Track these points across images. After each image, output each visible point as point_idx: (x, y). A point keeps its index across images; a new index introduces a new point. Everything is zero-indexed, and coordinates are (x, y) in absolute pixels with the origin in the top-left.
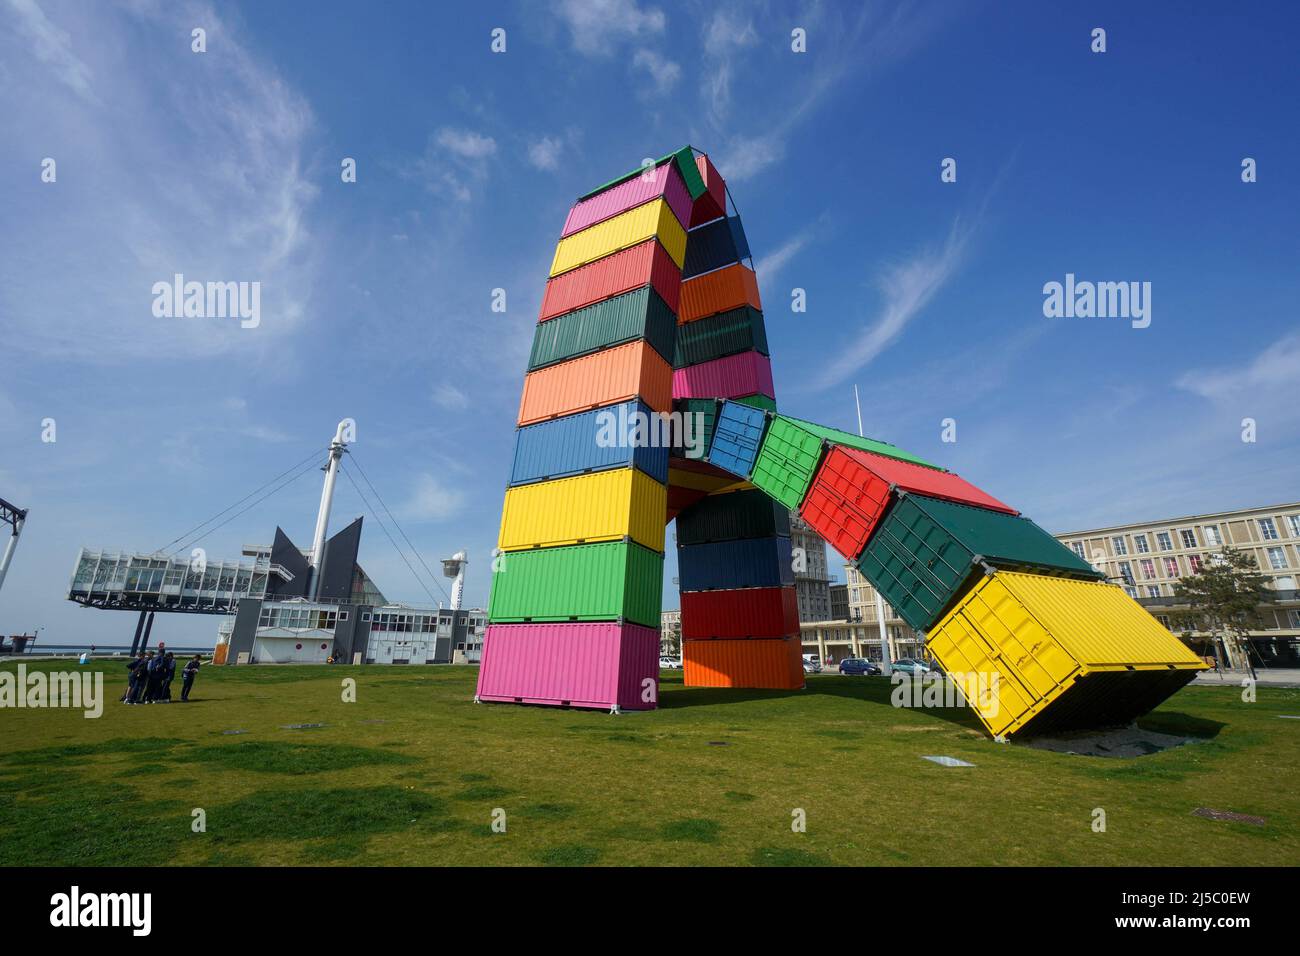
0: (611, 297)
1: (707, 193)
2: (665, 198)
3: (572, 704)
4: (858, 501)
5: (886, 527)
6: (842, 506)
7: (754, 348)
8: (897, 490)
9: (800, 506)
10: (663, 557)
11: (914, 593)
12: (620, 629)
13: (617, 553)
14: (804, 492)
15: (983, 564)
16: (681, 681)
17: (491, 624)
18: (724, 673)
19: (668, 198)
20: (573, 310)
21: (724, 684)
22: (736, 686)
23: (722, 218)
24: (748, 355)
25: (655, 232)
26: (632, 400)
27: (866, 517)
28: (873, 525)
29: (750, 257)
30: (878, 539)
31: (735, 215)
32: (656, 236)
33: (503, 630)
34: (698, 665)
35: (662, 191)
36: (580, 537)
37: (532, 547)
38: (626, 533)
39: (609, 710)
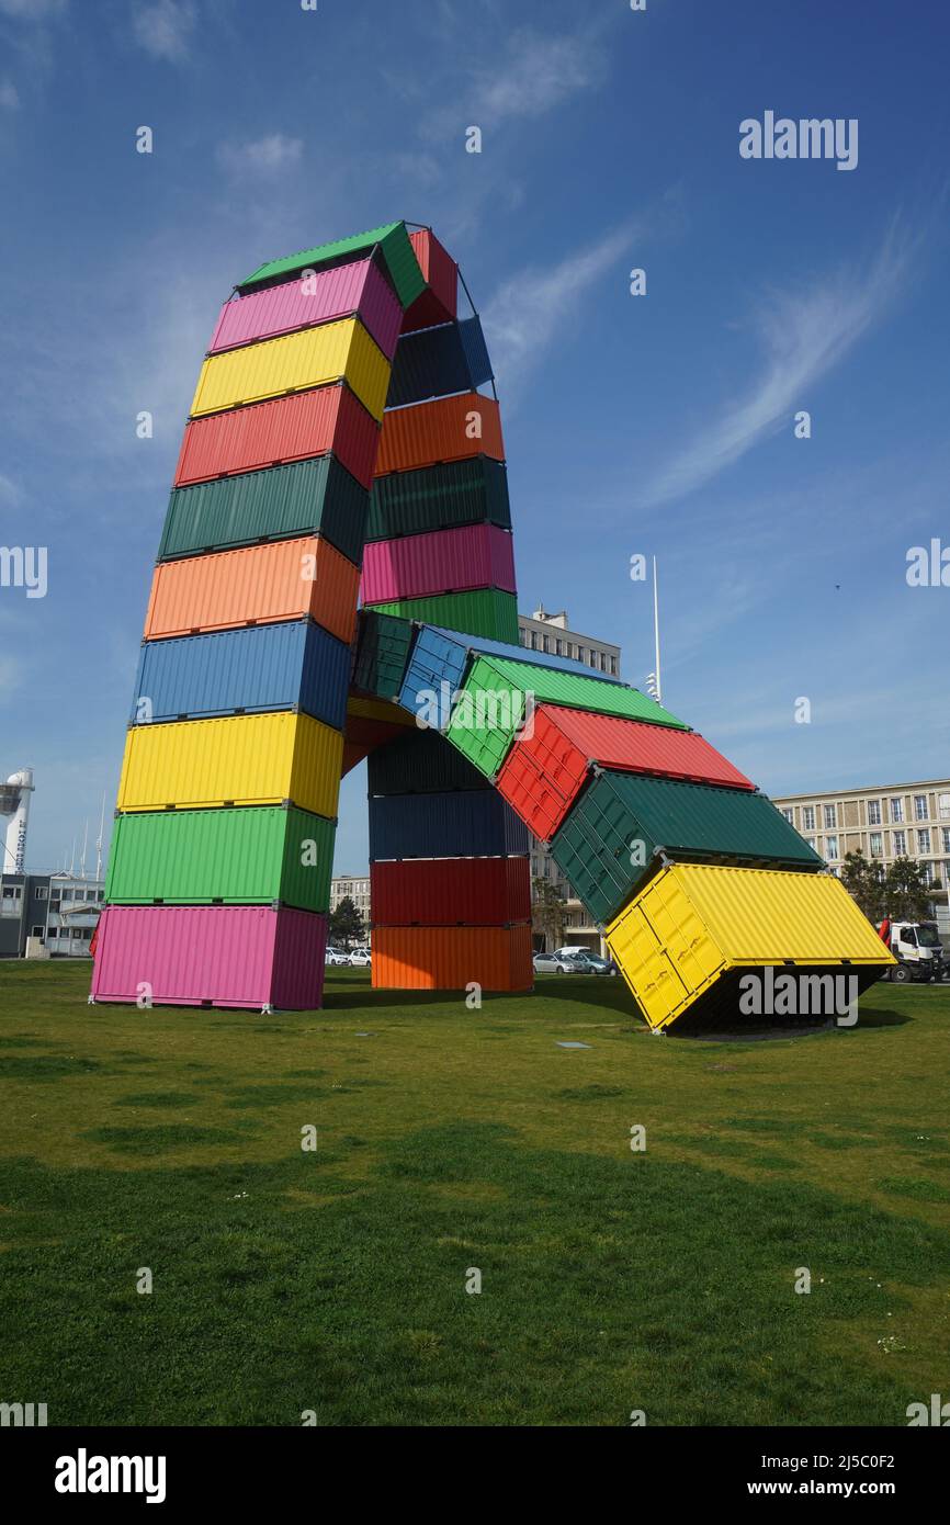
0: (277, 464)
1: (428, 293)
2: (362, 317)
3: (214, 1004)
4: (556, 774)
5: (580, 810)
6: (540, 778)
7: (487, 521)
8: (595, 766)
9: (497, 773)
10: (335, 824)
11: (600, 884)
12: (276, 914)
13: (274, 820)
14: (502, 757)
15: (663, 856)
16: (369, 981)
17: (109, 905)
18: (425, 970)
19: (365, 317)
20: (223, 476)
21: (425, 985)
22: (441, 988)
23: (451, 323)
24: (480, 528)
25: (342, 373)
26: (300, 619)
27: (564, 795)
28: (569, 803)
29: (493, 378)
30: (572, 821)
31: (471, 316)
32: (344, 380)
33: (125, 914)
34: (391, 960)
35: (356, 307)
36: (227, 798)
37: (164, 808)
38: (287, 796)
39: (260, 1010)
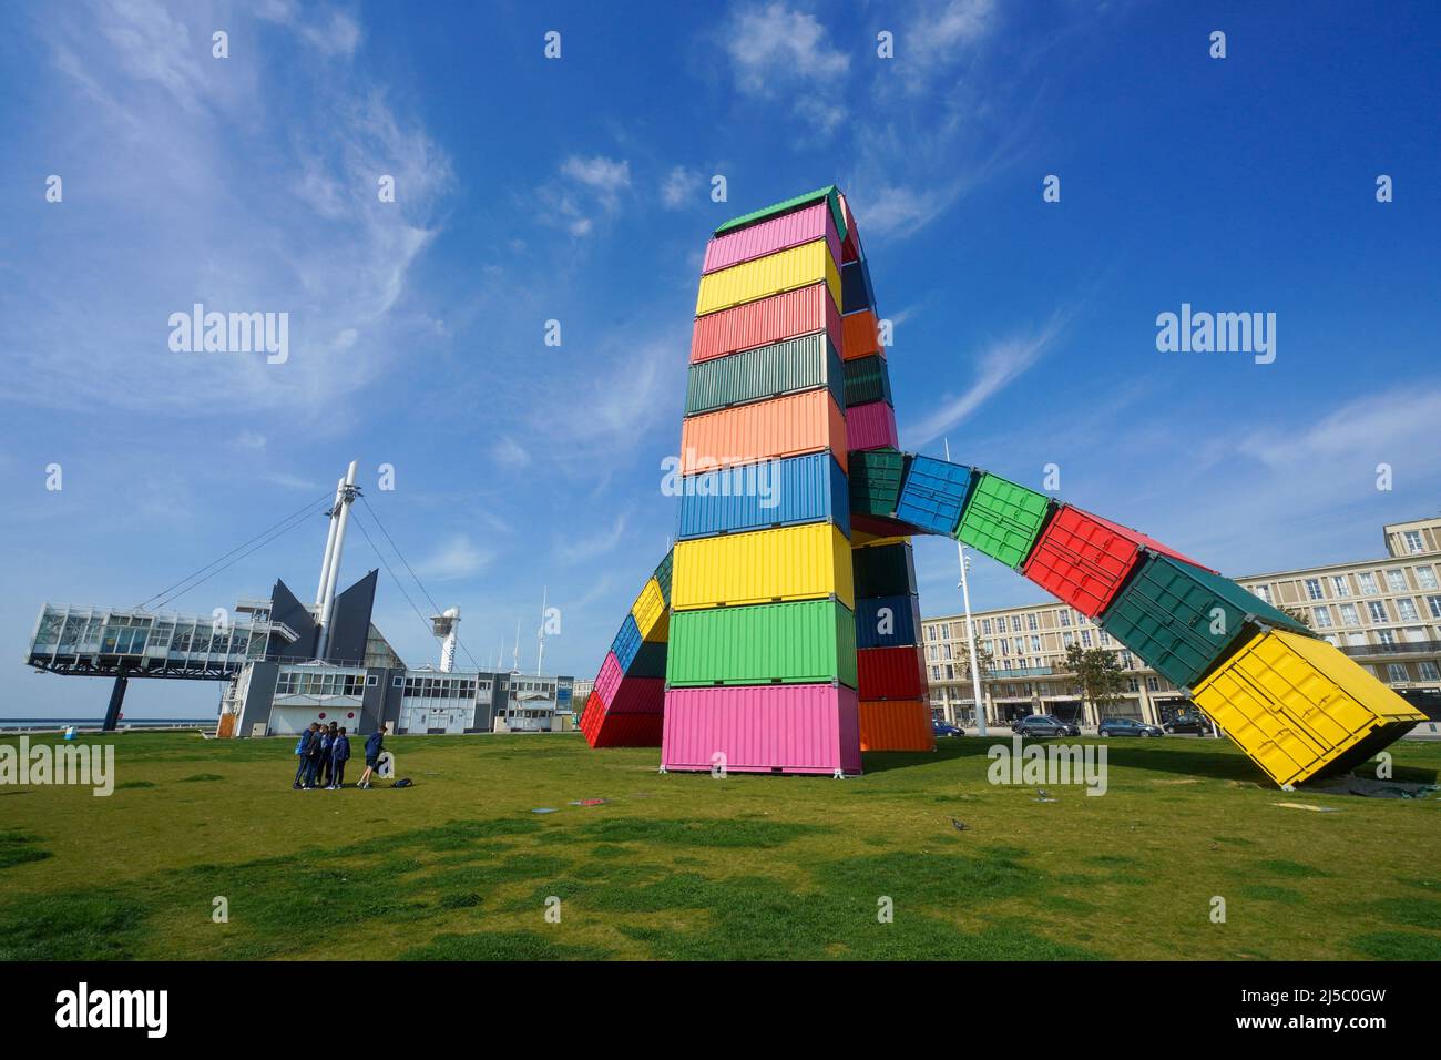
0: (780, 341)
2: (827, 241)
3: (784, 771)
4: (1099, 560)
5: (1135, 586)
6: (1078, 565)
7: (884, 399)
8: (1147, 551)
9: (1022, 564)
12: (836, 690)
13: (823, 611)
14: (1027, 551)
15: (1257, 622)
23: (856, 261)
24: (878, 406)
25: (822, 278)
26: (822, 453)
27: (1109, 576)
28: (1118, 583)
30: (1126, 598)
32: (825, 283)
35: (823, 234)
36: (774, 595)
37: (715, 605)
38: (832, 591)
39: (833, 775)
